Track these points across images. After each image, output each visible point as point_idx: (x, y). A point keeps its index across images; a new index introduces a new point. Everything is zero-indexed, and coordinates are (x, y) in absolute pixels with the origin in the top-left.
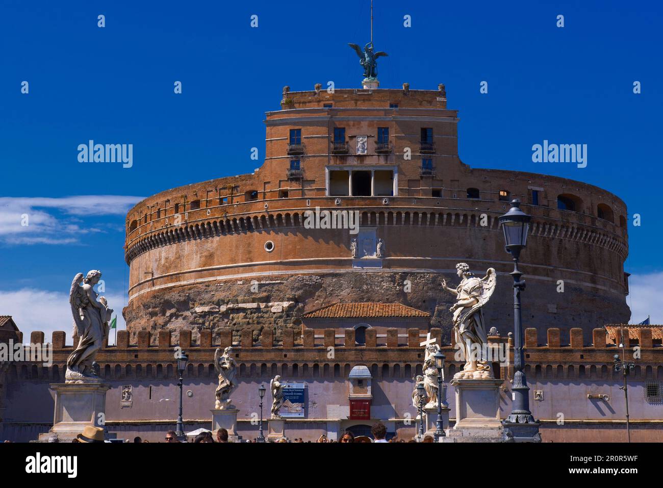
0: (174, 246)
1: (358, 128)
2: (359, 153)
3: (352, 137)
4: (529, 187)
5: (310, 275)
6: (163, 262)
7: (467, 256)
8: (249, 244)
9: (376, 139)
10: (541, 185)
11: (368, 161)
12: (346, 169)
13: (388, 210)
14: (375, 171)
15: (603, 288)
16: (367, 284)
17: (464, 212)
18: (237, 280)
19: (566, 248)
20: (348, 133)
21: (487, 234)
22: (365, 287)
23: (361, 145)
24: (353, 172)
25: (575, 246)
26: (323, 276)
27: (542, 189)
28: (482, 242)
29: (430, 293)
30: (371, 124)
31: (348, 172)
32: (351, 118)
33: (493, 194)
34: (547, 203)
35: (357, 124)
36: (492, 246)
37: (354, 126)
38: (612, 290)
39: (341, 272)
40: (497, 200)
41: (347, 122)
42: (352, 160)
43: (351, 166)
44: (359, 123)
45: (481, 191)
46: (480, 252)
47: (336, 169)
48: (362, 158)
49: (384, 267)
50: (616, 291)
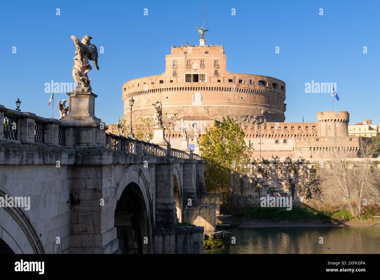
2: (195, 68)
3: (193, 63)
4: (249, 79)
5: (180, 107)
7: (229, 101)
8: (161, 97)
9: (200, 64)
11: (198, 71)
12: (190, 73)
13: (204, 87)
14: (200, 74)
15: (274, 110)
16: (197, 110)
17: (228, 87)
20: (191, 62)
21: (235, 94)
22: (196, 111)
23: (195, 66)
24: (193, 74)
26: (183, 107)
27: (253, 79)
28: (233, 96)
29: (216, 112)
30: (199, 59)
31: (191, 74)
32: (192, 58)
33: (237, 81)
34: (255, 83)
35: (194, 59)
36: (236, 97)
37: (193, 60)
38: (277, 110)
39: (189, 106)
40: (238, 83)
41: (191, 59)
42: (193, 71)
43: (192, 73)
44: (195, 59)
45: (233, 80)
46: (233, 100)
47: (188, 73)
48: (196, 70)
49: (202, 104)
50: (278, 111)
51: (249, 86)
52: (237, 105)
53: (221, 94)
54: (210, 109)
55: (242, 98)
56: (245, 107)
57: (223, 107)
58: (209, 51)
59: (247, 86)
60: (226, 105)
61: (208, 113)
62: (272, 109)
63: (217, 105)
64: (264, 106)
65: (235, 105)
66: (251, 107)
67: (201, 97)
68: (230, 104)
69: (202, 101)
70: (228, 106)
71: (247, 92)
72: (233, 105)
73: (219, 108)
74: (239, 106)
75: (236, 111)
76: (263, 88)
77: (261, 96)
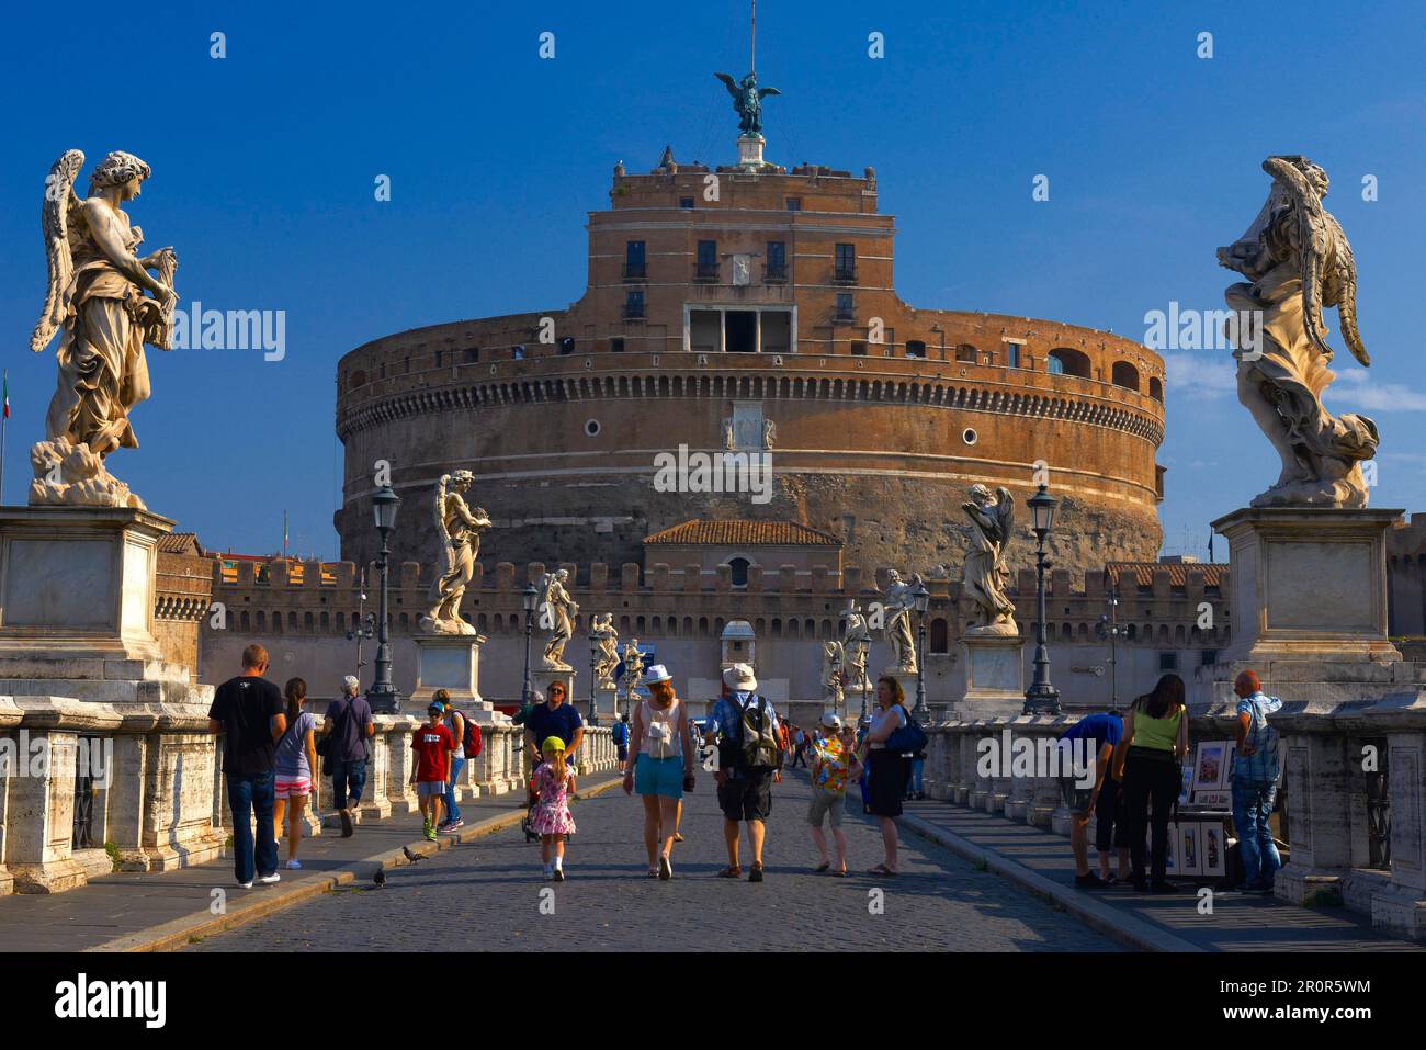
0: (434, 420)
1: (737, 242)
2: (735, 283)
3: (726, 257)
4: (1004, 339)
6: (413, 443)
7: (904, 448)
9: (764, 259)
10: (1020, 337)
11: (751, 296)
12: (715, 308)
13: (782, 376)
14: (763, 313)
15: (1117, 496)
17: (900, 380)
18: (539, 480)
19: (1059, 435)
20: (721, 250)
21: (935, 414)
22: (742, 496)
23: (742, 269)
24: (727, 312)
25: (1074, 431)
27: (1023, 342)
28: (927, 426)
29: (844, 506)
30: (757, 235)
31: (720, 312)
32: (726, 226)
33: (948, 351)
34: (1032, 363)
35: (735, 235)
36: (942, 433)
37: (730, 238)
38: (1131, 499)
40: (952, 361)
41: (720, 232)
42: (726, 295)
43: (724, 303)
44: (739, 233)
45: (928, 348)
46: (924, 444)
47: (703, 307)
48: (741, 290)
49: (773, 464)
50: (1137, 501)
51: (1003, 377)
52: (946, 470)
54: (811, 492)
55: (968, 437)
57: (879, 480)
58: (809, 197)
59: (995, 378)
60: (897, 473)
61: (804, 508)
63: (847, 471)
65: (938, 470)
68: (911, 463)
70: (902, 473)
71: (994, 407)
72: (926, 469)
74: (954, 476)
76: (1069, 387)
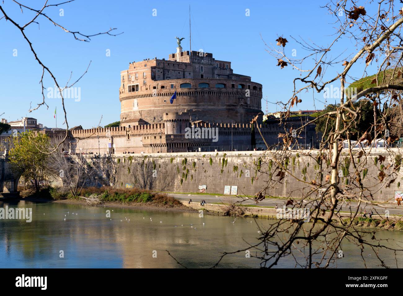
2: (133, 81)
3: (132, 77)
4: (170, 84)
5: (127, 112)
10: (174, 82)
11: (134, 82)
13: (138, 95)
14: (136, 85)
15: (202, 107)
16: (135, 114)
21: (159, 98)
23: (133, 79)
26: (129, 112)
27: (174, 84)
28: (158, 100)
30: (135, 73)
31: (131, 86)
33: (159, 87)
34: (176, 87)
36: (160, 101)
39: (131, 111)
40: (160, 89)
42: (132, 83)
44: (132, 73)
45: (157, 87)
46: (158, 103)
47: (129, 85)
48: (133, 82)
49: (138, 109)
51: (170, 90)
52: (161, 107)
53: (149, 99)
54: (143, 113)
55: (165, 101)
56: (168, 108)
57: (150, 110)
58: (147, 64)
59: (168, 91)
60: (153, 109)
61: (141, 116)
62: (199, 107)
63: (147, 109)
64: (189, 105)
65: (160, 107)
66: (174, 108)
67: (137, 103)
68: (156, 107)
69: (138, 106)
70: (154, 109)
71: (169, 96)
72: (158, 107)
73: (148, 111)
74: (162, 108)
75: (160, 113)
76: (185, 90)
77: (185, 97)
